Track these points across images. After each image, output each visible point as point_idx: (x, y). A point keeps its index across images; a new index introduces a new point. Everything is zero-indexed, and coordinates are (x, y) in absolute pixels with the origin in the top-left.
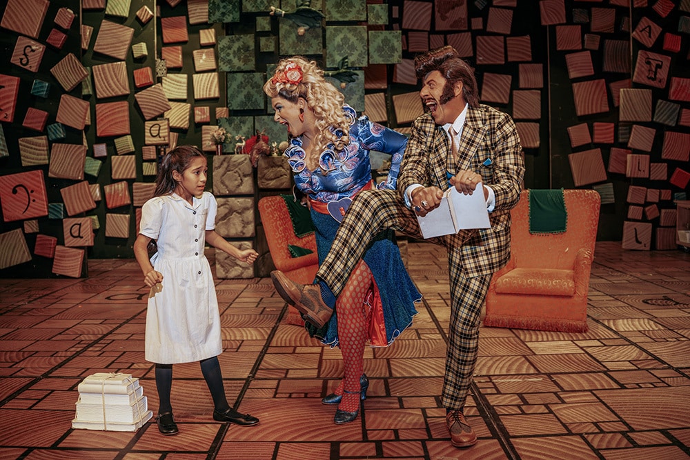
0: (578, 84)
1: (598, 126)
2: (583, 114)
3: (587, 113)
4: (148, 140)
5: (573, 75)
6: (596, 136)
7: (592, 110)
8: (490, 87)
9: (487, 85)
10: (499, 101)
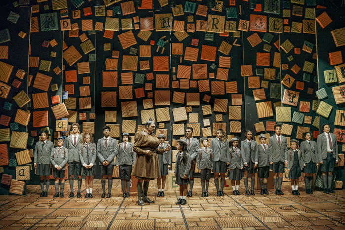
0: (259, 103)
1: (268, 123)
2: (261, 117)
4: (57, 129)
5: (256, 99)
6: (267, 128)
7: (265, 116)
8: (218, 105)
9: (216, 104)
10: (222, 111)
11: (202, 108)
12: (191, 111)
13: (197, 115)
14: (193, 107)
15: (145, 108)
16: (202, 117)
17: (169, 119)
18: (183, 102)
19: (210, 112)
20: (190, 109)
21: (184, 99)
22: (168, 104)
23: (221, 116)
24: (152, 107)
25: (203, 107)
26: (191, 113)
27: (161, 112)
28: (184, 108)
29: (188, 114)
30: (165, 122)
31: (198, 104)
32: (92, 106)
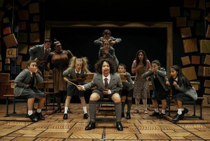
0: (185, 40)
1: (193, 57)
2: (187, 52)
3: (188, 52)
4: (7, 56)
5: (183, 36)
6: (192, 61)
7: (191, 51)
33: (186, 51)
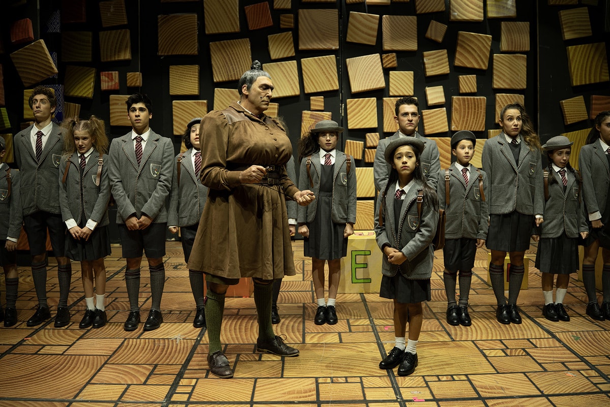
0: (574, 47)
1: (596, 99)
2: (578, 83)
5: (568, 36)
6: (591, 112)
7: (590, 80)
8: (465, 49)
9: (462, 46)
10: (476, 66)
11: (423, 57)
12: (395, 64)
13: (409, 75)
14: (400, 54)
15: (273, 57)
16: (423, 81)
17: (336, 86)
18: (372, 41)
19: (445, 69)
20: (392, 60)
21: (375, 33)
22: (335, 46)
23: (472, 78)
24: (292, 53)
25: (425, 53)
26: (394, 69)
27: (315, 66)
28: (376, 56)
29: (386, 71)
30: (326, 94)
31: (413, 46)
32: (133, 53)
33: (576, 82)
